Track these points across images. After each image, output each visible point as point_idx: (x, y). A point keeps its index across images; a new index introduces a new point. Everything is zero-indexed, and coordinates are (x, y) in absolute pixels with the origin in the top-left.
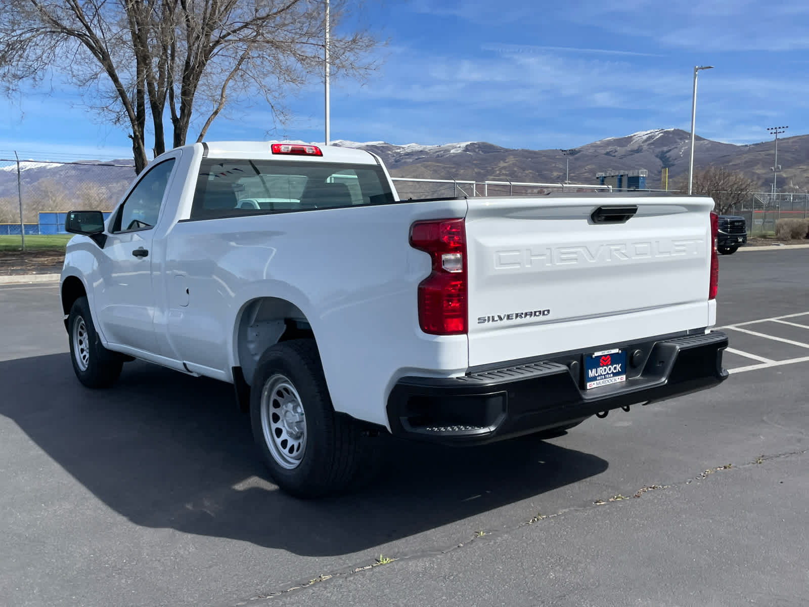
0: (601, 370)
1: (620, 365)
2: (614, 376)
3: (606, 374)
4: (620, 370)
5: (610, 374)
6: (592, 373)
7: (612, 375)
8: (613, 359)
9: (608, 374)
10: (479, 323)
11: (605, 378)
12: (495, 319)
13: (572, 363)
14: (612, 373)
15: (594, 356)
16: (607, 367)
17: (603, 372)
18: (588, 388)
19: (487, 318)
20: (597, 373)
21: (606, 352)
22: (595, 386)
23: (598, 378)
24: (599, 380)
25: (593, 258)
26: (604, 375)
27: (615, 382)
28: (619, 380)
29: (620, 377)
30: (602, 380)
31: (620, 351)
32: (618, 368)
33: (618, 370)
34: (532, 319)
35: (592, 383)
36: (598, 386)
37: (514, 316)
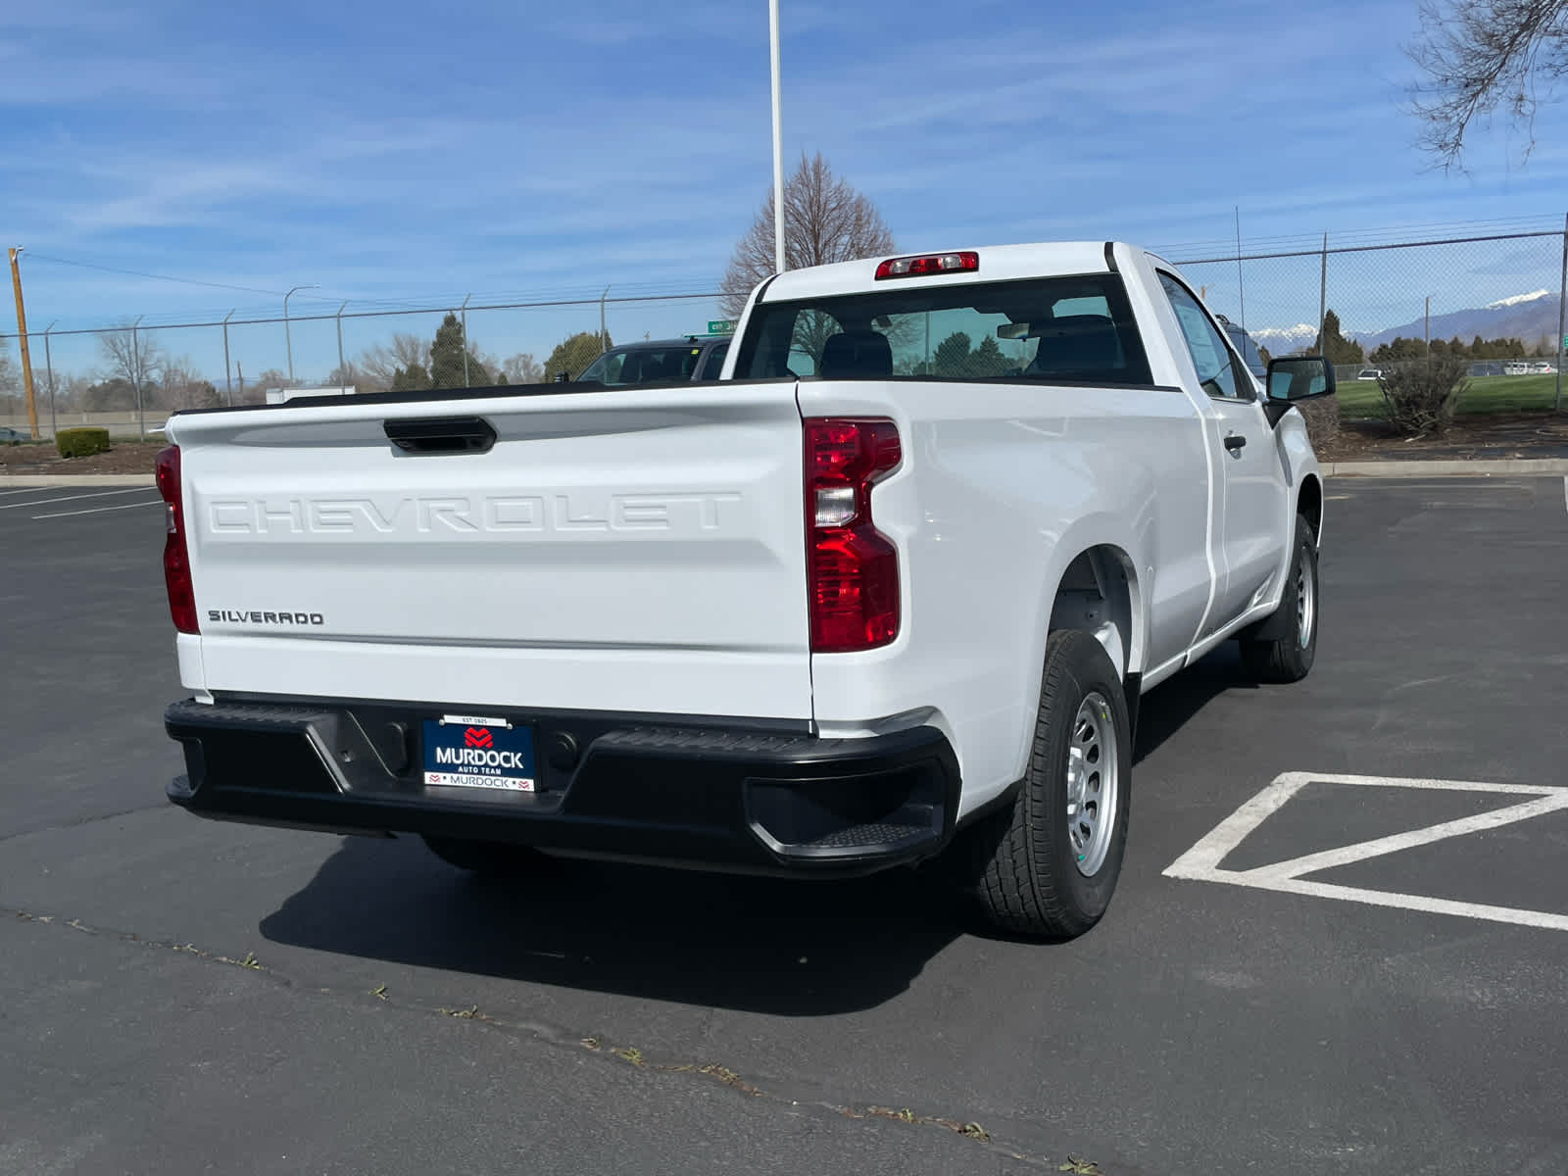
0: (469, 754)
1: (519, 755)
2: (502, 775)
3: (482, 766)
4: (521, 766)
5: (495, 768)
6: (445, 755)
7: (498, 772)
8: (497, 740)
9: (486, 765)
10: (212, 619)
11: (480, 773)
12: (233, 617)
13: (397, 722)
14: (499, 766)
15: (442, 722)
16: (486, 753)
17: (473, 758)
18: (427, 781)
19: (221, 614)
20: (457, 758)
21: (473, 721)
22: (448, 782)
23: (460, 769)
24: (461, 773)
25: (387, 523)
26: (479, 767)
27: (505, 787)
28: (516, 787)
29: (518, 780)
30: (469, 776)
31: (510, 725)
32: (516, 760)
33: (515, 763)
34: (295, 628)
35: (441, 775)
36: (457, 784)
37: (263, 618)
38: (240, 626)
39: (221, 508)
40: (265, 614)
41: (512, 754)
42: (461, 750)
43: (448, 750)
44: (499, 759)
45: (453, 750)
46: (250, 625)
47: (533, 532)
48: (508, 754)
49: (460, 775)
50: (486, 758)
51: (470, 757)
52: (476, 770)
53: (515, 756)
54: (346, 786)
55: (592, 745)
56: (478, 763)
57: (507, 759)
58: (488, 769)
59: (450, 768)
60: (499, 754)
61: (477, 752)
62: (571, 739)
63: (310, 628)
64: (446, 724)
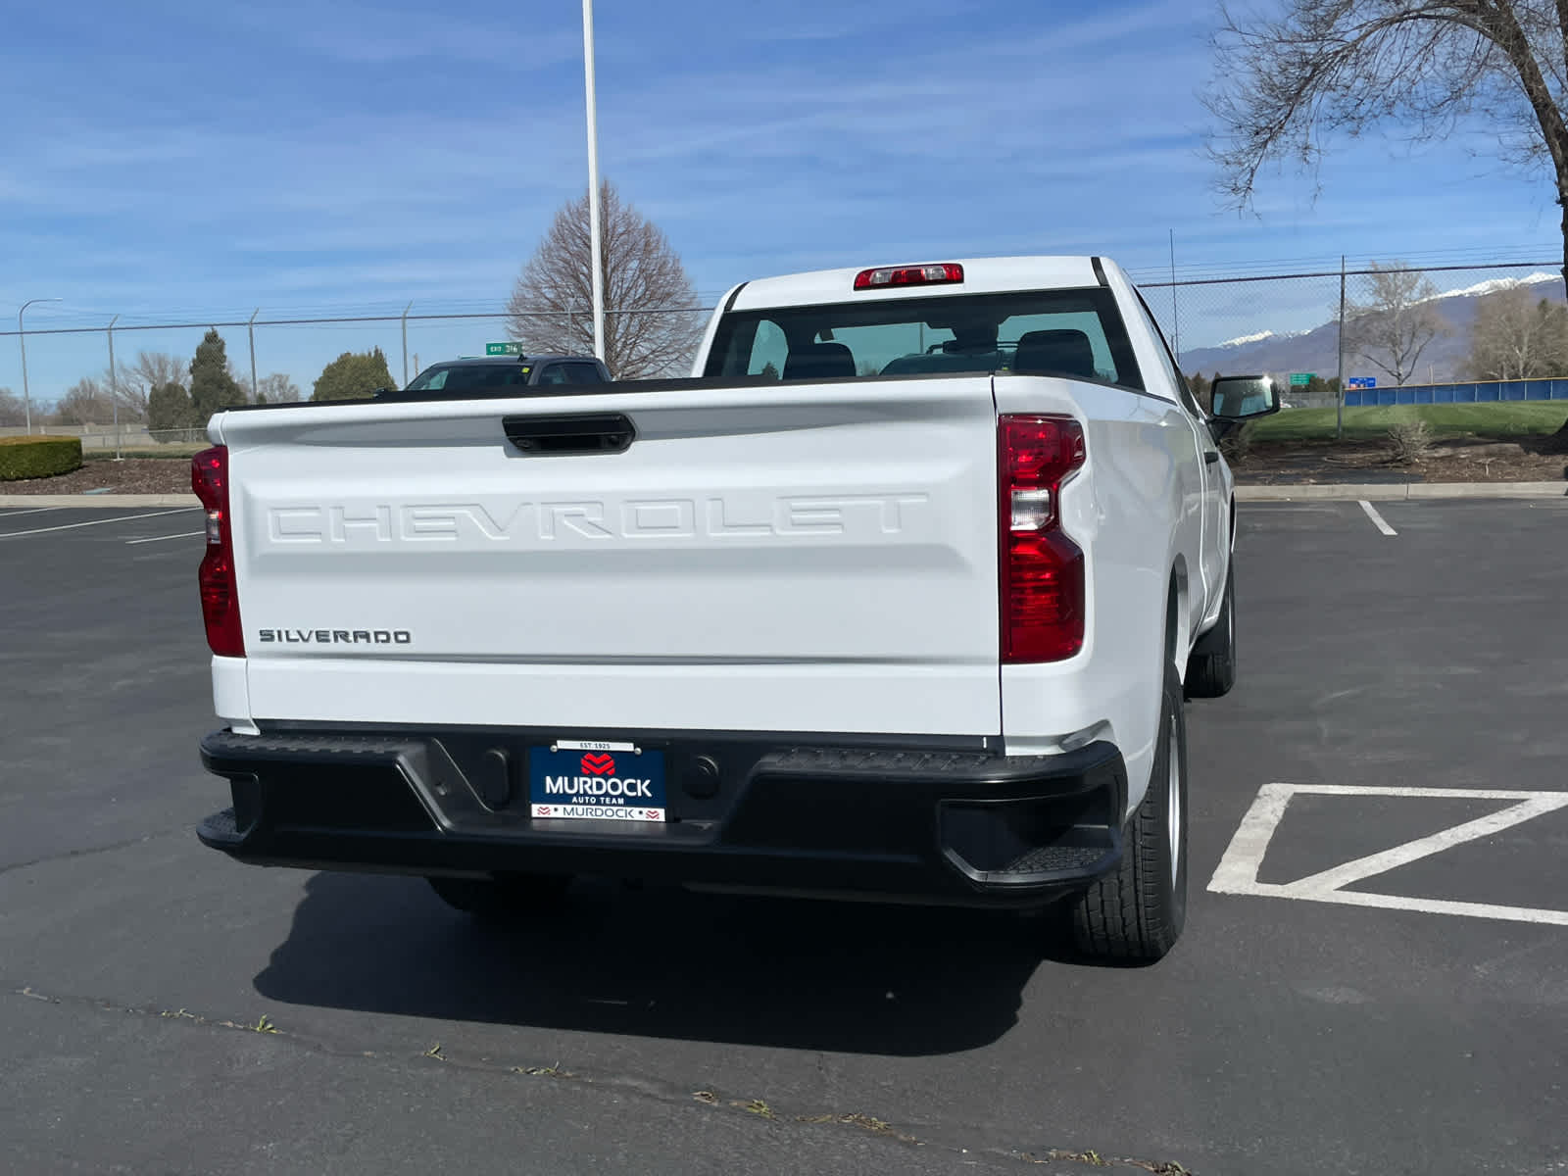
0: (585, 783)
1: (647, 782)
2: (626, 804)
3: (602, 795)
4: (649, 795)
5: (617, 797)
6: (554, 785)
8: (622, 766)
9: (607, 794)
10: (262, 640)
11: (598, 803)
12: (292, 637)
13: (498, 750)
14: (622, 795)
15: (554, 748)
16: (606, 781)
17: (591, 787)
18: (535, 814)
19: (276, 634)
20: (571, 786)
21: (593, 746)
22: (560, 814)
23: (575, 800)
24: (575, 803)
25: (500, 529)
26: (597, 797)
27: (629, 818)
28: (643, 818)
29: (645, 810)
30: (585, 807)
31: (639, 749)
32: (642, 788)
33: (642, 792)
34: (373, 647)
35: (551, 807)
36: (571, 816)
37: (332, 637)
38: (301, 646)
39: (283, 514)
40: (335, 632)
41: (639, 781)
42: (576, 779)
43: (560, 779)
44: (623, 787)
45: (566, 779)
46: (314, 645)
47: (682, 538)
48: (633, 781)
49: (575, 807)
50: (607, 786)
51: (587, 786)
52: (593, 800)
53: (642, 784)
54: (446, 823)
55: (754, 769)
56: (596, 792)
57: (632, 787)
58: (607, 799)
59: (563, 799)
60: (622, 782)
61: (595, 780)
62: (713, 763)
63: (393, 647)
64: (559, 750)
